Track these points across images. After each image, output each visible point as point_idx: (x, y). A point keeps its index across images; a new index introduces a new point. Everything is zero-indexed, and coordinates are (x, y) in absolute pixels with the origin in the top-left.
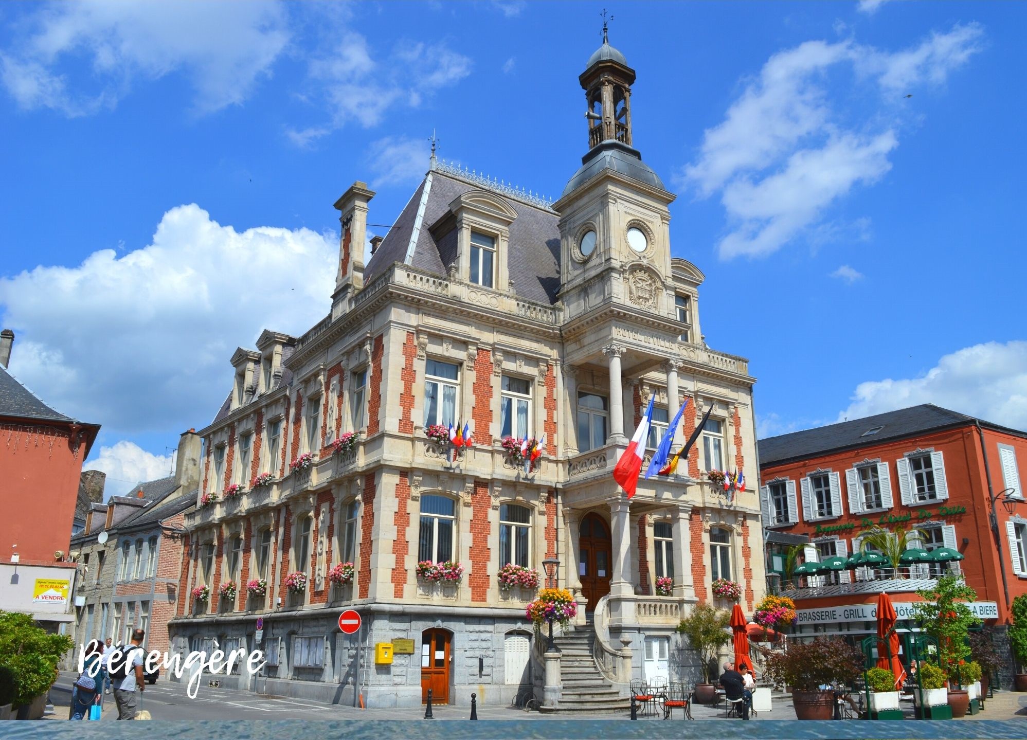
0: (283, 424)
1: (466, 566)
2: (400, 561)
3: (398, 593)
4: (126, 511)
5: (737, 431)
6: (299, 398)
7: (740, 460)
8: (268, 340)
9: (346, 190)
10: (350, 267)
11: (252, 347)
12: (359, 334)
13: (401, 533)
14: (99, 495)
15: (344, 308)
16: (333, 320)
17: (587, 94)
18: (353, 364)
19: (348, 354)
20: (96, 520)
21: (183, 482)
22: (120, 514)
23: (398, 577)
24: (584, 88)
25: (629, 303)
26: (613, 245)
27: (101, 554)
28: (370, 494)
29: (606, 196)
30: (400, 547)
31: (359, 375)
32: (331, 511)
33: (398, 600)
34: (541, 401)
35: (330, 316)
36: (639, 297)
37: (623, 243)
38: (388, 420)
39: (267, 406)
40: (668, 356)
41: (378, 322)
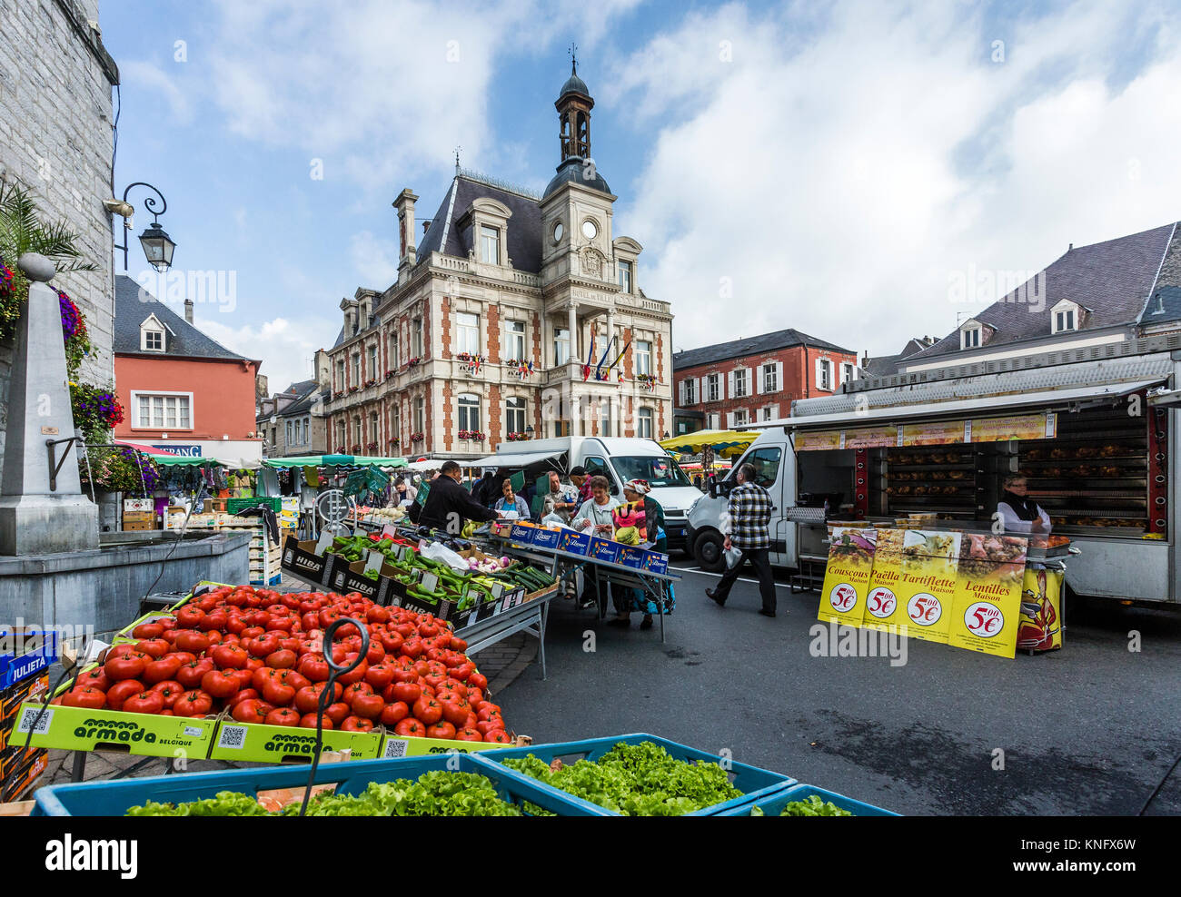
0: (377, 349)
1: (487, 432)
2: (448, 431)
3: (449, 448)
4: (287, 402)
5: (660, 349)
6: (385, 335)
7: (660, 367)
8: (361, 294)
9: (399, 194)
10: (406, 248)
11: (352, 298)
12: (415, 297)
13: (448, 416)
14: (266, 394)
15: (405, 278)
16: (400, 285)
17: (560, 118)
18: (414, 315)
19: (410, 308)
20: (268, 408)
21: (321, 382)
22: (282, 404)
23: (448, 440)
24: (559, 111)
25: (582, 274)
26: (572, 236)
27: (274, 430)
28: (429, 394)
29: (568, 199)
30: (448, 424)
31: (417, 321)
32: (409, 403)
33: (448, 452)
34: (530, 335)
35: (398, 282)
36: (589, 270)
37: (579, 233)
38: (435, 351)
39: (367, 338)
40: (606, 307)
41: (426, 290)
